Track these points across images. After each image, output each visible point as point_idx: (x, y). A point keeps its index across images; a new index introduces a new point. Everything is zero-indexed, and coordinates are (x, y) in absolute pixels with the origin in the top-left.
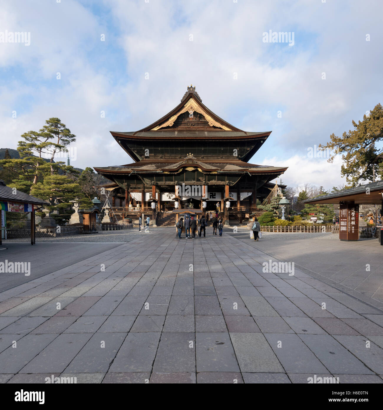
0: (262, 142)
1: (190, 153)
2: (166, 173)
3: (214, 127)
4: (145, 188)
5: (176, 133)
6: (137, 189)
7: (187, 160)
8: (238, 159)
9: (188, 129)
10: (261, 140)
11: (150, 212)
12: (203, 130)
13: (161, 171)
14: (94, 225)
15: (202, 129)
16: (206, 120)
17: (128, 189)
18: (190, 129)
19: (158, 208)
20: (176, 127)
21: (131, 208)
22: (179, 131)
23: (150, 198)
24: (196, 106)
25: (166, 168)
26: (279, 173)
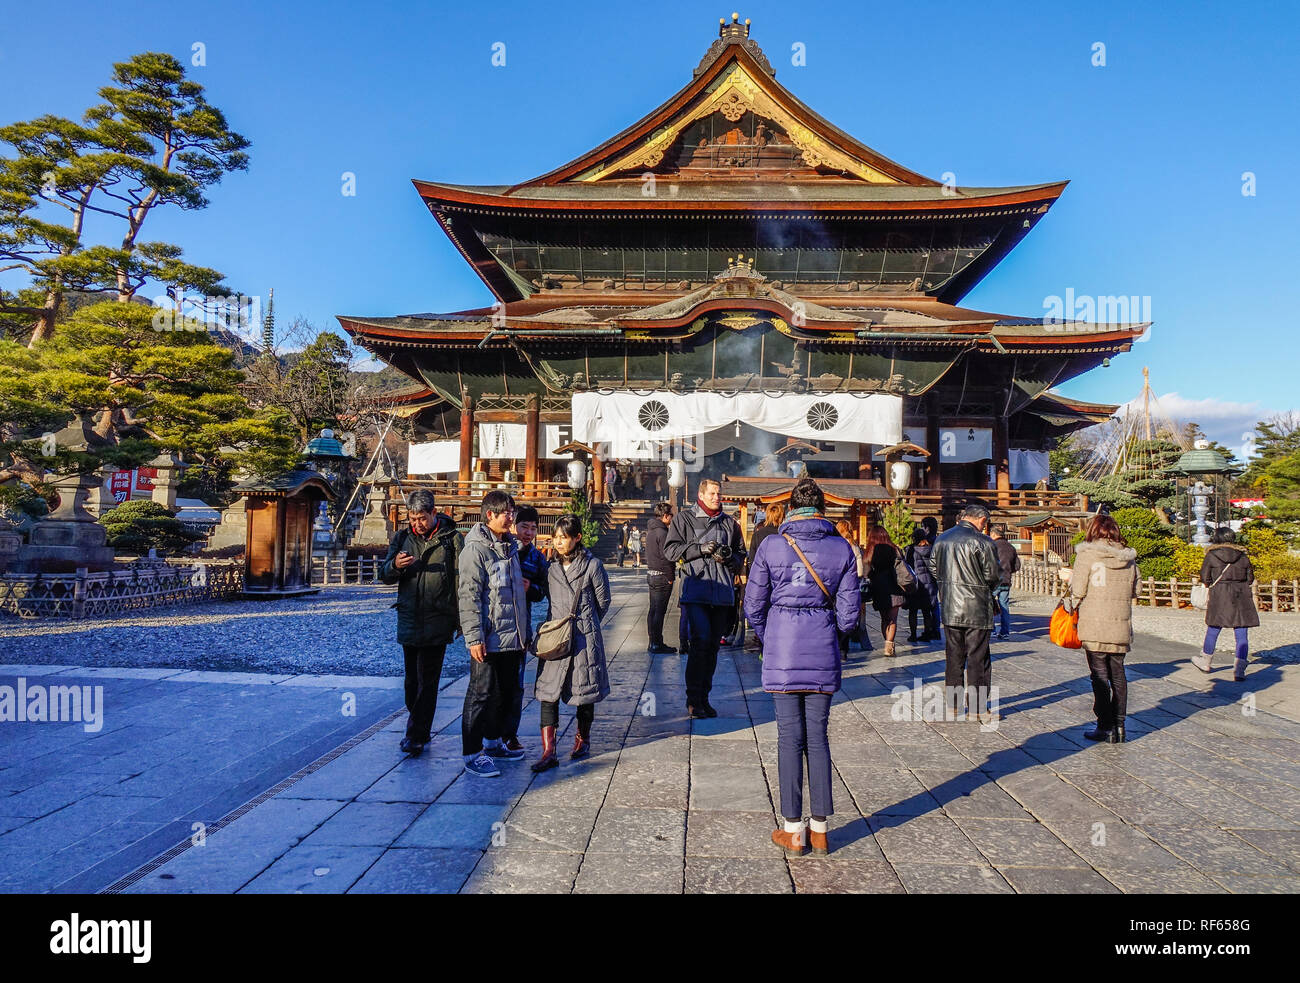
0: (1026, 223)
1: (741, 257)
2: (638, 338)
3: (823, 171)
4: (543, 405)
5: (674, 189)
6: (508, 407)
7: (729, 285)
8: (922, 295)
9: (719, 178)
10: (1023, 217)
11: (558, 504)
12: (779, 179)
13: (613, 326)
14: (300, 557)
15: (778, 177)
16: (790, 146)
17: (473, 408)
18: (729, 179)
19: (593, 485)
20: (672, 172)
21: (481, 486)
22: (685, 185)
23: (562, 443)
24: (751, 91)
25: (638, 317)
26: (1109, 349)
